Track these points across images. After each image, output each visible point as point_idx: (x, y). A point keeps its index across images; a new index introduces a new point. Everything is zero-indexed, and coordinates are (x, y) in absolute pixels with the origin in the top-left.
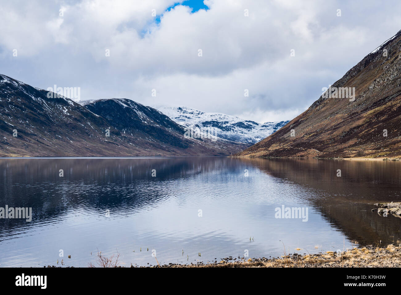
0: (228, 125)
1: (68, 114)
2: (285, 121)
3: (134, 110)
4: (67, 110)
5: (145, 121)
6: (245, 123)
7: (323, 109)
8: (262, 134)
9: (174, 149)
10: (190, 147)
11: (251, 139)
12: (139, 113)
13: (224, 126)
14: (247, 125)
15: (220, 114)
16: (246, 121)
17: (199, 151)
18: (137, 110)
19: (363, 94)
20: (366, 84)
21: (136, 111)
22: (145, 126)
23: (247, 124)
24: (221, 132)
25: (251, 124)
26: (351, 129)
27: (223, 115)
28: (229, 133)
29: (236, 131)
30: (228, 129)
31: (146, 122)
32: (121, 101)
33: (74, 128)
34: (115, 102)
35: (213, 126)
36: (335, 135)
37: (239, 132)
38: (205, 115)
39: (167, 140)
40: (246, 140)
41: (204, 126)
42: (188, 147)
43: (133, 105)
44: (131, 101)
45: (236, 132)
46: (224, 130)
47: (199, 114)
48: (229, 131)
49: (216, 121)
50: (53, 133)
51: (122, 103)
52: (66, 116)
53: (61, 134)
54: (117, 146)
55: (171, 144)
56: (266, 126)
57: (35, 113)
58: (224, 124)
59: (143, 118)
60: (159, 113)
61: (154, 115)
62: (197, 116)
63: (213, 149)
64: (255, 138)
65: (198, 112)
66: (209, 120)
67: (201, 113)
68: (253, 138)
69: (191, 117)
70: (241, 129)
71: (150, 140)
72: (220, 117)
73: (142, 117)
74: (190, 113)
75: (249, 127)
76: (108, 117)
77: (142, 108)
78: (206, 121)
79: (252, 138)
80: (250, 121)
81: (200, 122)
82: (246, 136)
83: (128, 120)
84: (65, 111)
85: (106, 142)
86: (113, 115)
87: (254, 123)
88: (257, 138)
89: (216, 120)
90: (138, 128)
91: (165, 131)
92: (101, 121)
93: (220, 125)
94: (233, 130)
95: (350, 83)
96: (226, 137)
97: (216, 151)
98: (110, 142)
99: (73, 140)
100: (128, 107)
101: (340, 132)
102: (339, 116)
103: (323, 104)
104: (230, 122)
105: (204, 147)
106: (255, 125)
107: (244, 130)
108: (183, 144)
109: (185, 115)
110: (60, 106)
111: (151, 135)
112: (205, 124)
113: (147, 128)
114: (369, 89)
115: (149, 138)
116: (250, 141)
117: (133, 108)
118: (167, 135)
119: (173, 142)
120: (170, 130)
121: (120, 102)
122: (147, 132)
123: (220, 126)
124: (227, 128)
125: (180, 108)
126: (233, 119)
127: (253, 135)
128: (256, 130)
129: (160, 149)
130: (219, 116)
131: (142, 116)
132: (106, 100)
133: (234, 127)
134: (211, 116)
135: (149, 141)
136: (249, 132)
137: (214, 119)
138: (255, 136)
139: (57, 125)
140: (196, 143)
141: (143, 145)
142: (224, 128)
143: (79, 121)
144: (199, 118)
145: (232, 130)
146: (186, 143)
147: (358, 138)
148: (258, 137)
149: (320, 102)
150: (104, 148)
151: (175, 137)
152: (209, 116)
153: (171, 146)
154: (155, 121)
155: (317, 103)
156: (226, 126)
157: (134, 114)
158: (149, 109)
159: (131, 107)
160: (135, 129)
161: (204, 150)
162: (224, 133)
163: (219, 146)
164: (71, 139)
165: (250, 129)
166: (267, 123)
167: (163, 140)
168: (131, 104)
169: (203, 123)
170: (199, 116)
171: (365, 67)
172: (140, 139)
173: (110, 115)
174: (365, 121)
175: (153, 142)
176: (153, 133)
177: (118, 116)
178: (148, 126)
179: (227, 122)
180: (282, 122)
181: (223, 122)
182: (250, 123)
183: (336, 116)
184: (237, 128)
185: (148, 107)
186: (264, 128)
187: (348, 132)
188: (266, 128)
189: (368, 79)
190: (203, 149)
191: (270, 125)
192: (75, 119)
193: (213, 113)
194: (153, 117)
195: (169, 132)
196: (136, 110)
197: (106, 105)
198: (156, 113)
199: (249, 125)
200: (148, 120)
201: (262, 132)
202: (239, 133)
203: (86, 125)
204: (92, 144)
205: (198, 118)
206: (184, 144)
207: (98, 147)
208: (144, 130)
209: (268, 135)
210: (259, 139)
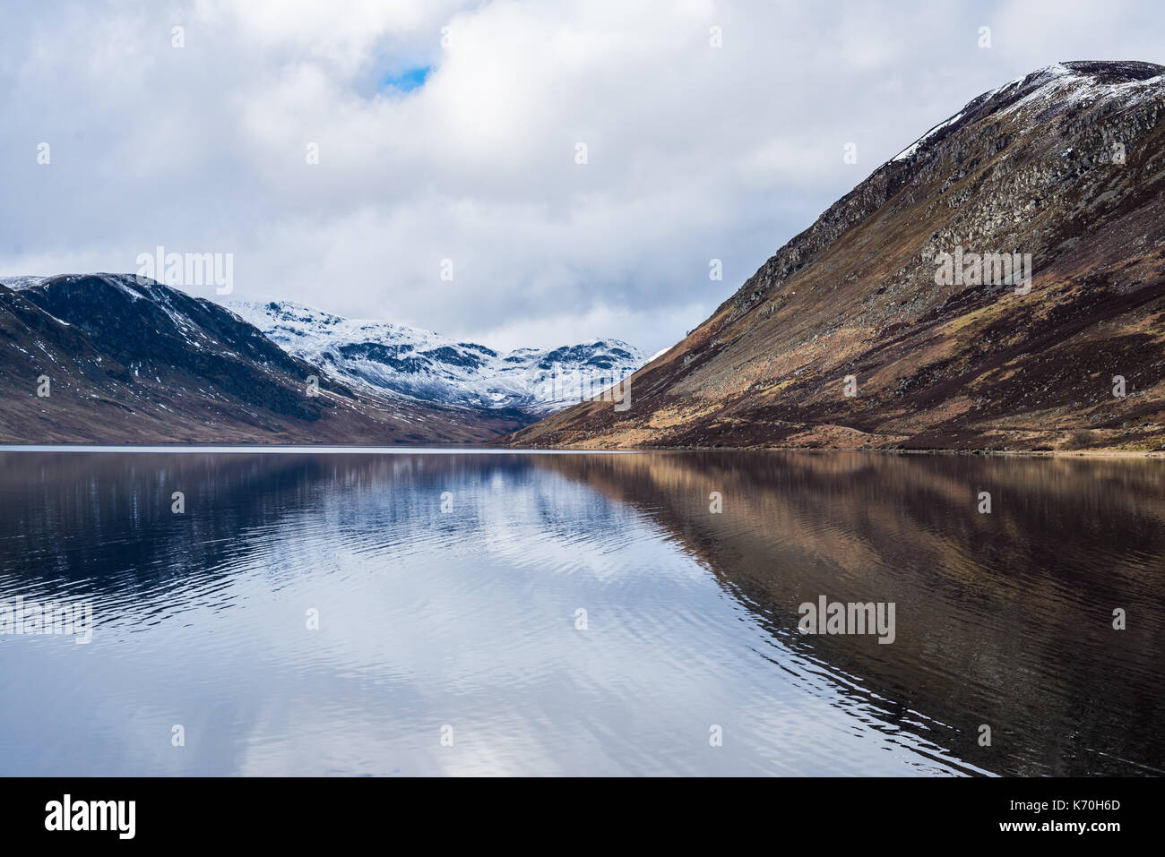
0: (413, 354)
2: (572, 345)
3: (163, 308)
5: (194, 339)
6: (460, 351)
7: (781, 314)
8: (506, 382)
9: (284, 424)
10: (329, 417)
11: (477, 396)
12: (177, 317)
13: (401, 357)
14: (466, 356)
15: (389, 322)
16: (463, 345)
17: (352, 428)
18: (172, 310)
19: (905, 274)
20: (905, 244)
21: (167, 311)
22: (195, 355)
23: (464, 352)
24: (392, 375)
25: (476, 352)
26: (922, 371)
27: (397, 326)
28: (414, 379)
29: (434, 373)
30: (411, 366)
31: (197, 344)
32: (125, 281)
34: (106, 284)
35: (370, 358)
36: (874, 386)
37: (443, 374)
38: (347, 327)
39: (259, 395)
40: (465, 398)
41: (346, 357)
42: (320, 418)
43: (158, 294)
44: (153, 282)
45: (433, 376)
46: (401, 371)
47: (327, 323)
48: (416, 373)
49: (377, 342)
51: (126, 288)
54: (126, 412)
55: (271, 409)
56: (517, 360)
58: (401, 351)
59: (189, 330)
60: (232, 319)
61: (219, 323)
62: (322, 329)
63: (389, 425)
64: (487, 394)
65: (325, 318)
66: (359, 339)
67: (333, 320)
68: (483, 392)
69: (306, 331)
70: (448, 367)
71: (210, 395)
72: (389, 333)
73: (186, 330)
74: (302, 320)
75: (469, 362)
76: (86, 327)
77: (183, 302)
78: (351, 342)
79: (480, 393)
80: (472, 346)
81: (332, 346)
82: (464, 387)
83: (146, 337)
85: (95, 399)
86: (102, 322)
87: (482, 349)
88: (494, 394)
89: (379, 340)
90: (174, 361)
91: (254, 370)
92: (74, 340)
93: (389, 354)
94: (426, 369)
95: (849, 240)
96: (407, 388)
97: (400, 429)
98: (105, 401)
100: (144, 300)
101: (890, 378)
102: (847, 332)
103: (780, 299)
104: (416, 348)
105: (365, 419)
106: (486, 356)
107: (457, 370)
108: (306, 407)
109: (289, 324)
111: (215, 382)
112: (349, 350)
113: (202, 361)
114: (921, 260)
115: (208, 391)
116: (474, 402)
117: (160, 303)
118: (260, 384)
119: (275, 401)
120: (266, 367)
121: (120, 284)
122: (203, 373)
123: (390, 358)
124: (410, 364)
125: (273, 306)
126: (425, 339)
127: (482, 385)
128: (490, 371)
129: (243, 421)
130: (386, 329)
131: (186, 326)
132: (79, 278)
133: (429, 362)
134: (363, 329)
135: (208, 398)
136: (470, 377)
137: (371, 336)
138: (489, 387)
140: (343, 406)
141: (198, 410)
142: (402, 363)
143: (11, 337)
144: (329, 333)
145: (422, 371)
146: (313, 407)
147: (972, 395)
148: (496, 391)
149: (762, 292)
150: (90, 418)
151: (282, 389)
152: (356, 328)
153: (270, 414)
154: (221, 340)
155: (753, 296)
156: (408, 359)
157: (163, 319)
158: (205, 307)
159: (152, 298)
160: (167, 363)
161: (366, 427)
162: (402, 378)
163: (404, 414)
165: (474, 369)
166: (520, 352)
167: (249, 397)
168: (153, 291)
169: (342, 349)
170: (329, 327)
171: (888, 197)
172: (183, 392)
173: (94, 323)
174: (957, 349)
175: (221, 402)
176: (220, 377)
177: (117, 326)
178: (204, 354)
179: (410, 348)
180: (565, 349)
181: (396, 347)
182: (472, 351)
183: (839, 334)
184: (436, 365)
185: (201, 299)
186: (513, 364)
187: (916, 378)
188: (517, 365)
189: (907, 232)
190: (362, 424)
191: (529, 357)
192: (1, 333)
193: (367, 321)
194: (218, 331)
195: (264, 373)
196: (167, 307)
197: (80, 292)
198: (225, 319)
199: (470, 355)
200: (203, 339)
201: (508, 376)
202: (445, 379)
203: (34, 349)
205: (326, 336)
206: (310, 409)
207: (75, 415)
208: (192, 368)
209: (524, 385)
210: (499, 397)
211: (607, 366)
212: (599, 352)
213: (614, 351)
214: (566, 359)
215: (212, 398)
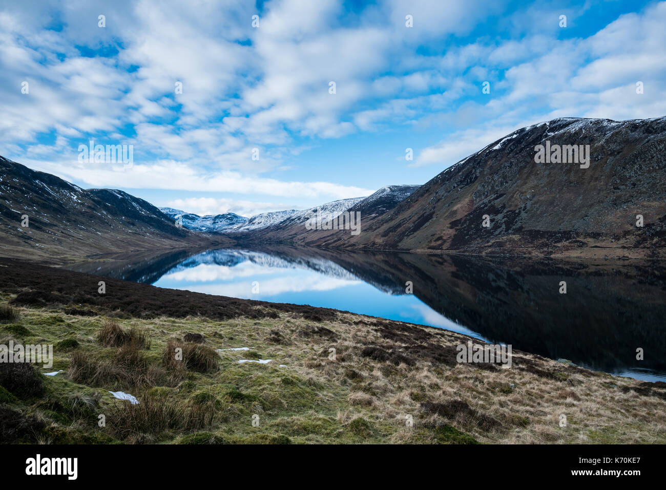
1: (79, 201)
2: (221, 214)
3: (129, 201)
4: (76, 197)
5: (141, 211)
6: (190, 216)
11: (197, 228)
12: (134, 204)
16: (191, 214)
21: (131, 202)
22: (143, 216)
25: (195, 216)
31: (143, 213)
32: (115, 191)
33: (92, 217)
34: (109, 192)
40: (195, 229)
43: (126, 196)
44: (123, 192)
50: (73, 222)
51: (116, 194)
52: (78, 203)
53: (83, 224)
57: (43, 198)
60: (150, 205)
68: (199, 227)
70: (187, 220)
73: (138, 208)
75: (193, 219)
80: (193, 214)
82: (193, 226)
83: (126, 210)
84: (75, 198)
85: (132, 233)
87: (196, 215)
90: (137, 218)
92: (114, 211)
99: (100, 231)
100: (122, 198)
104: (178, 215)
106: (197, 217)
107: (189, 221)
108: (177, 232)
110: (65, 192)
111: (152, 225)
113: (146, 218)
117: (128, 199)
118: (166, 226)
119: (171, 231)
122: (147, 222)
126: (180, 212)
127: (198, 225)
128: (200, 221)
136: (194, 223)
139: (74, 214)
143: (94, 209)
150: (136, 240)
151: (173, 227)
154: (150, 212)
157: (131, 204)
158: (141, 201)
159: (125, 198)
164: (97, 230)
165: (194, 221)
166: (207, 216)
168: (124, 195)
177: (115, 206)
178: (146, 216)
180: (220, 215)
182: (193, 216)
185: (139, 198)
186: (205, 219)
190: (199, 238)
191: (209, 217)
192: (89, 207)
194: (147, 208)
195: (165, 222)
197: (100, 194)
198: (148, 205)
200: (144, 211)
201: (204, 223)
203: (102, 214)
204: (121, 236)
206: (183, 234)
208: (143, 221)
209: (209, 225)
210: (204, 228)
211: (232, 220)
212: (229, 216)
213: (233, 216)
214: (220, 218)
215: (152, 230)
